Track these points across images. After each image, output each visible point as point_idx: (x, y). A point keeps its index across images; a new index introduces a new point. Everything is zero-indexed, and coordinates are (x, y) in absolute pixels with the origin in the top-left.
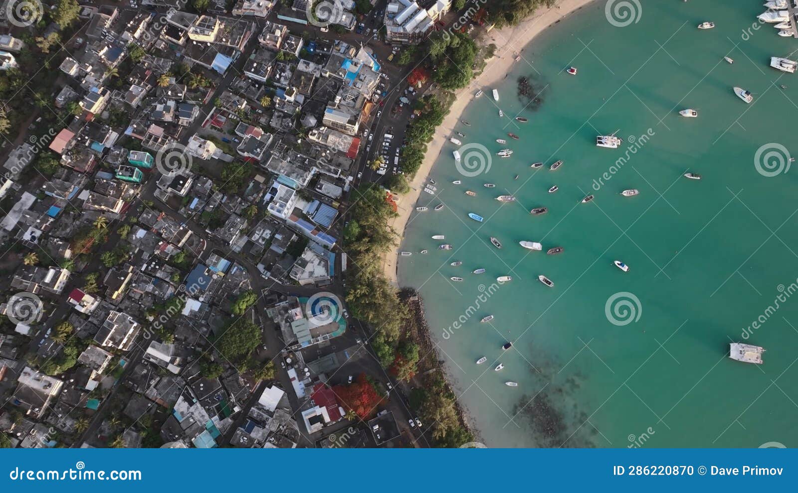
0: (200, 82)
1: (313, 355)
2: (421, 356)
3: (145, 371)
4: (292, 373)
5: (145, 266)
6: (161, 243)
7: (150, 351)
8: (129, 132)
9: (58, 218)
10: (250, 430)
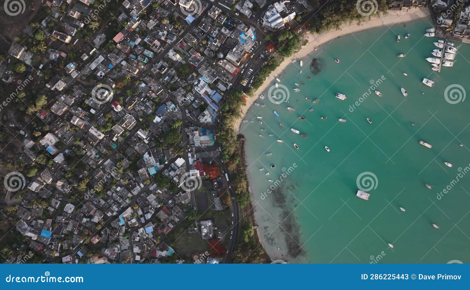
0: (179, 26)
1: (199, 150)
2: (239, 161)
3: (135, 139)
4: (189, 155)
5: (142, 99)
6: (150, 92)
7: (139, 132)
8: (146, 40)
9: (112, 70)
10: (170, 171)
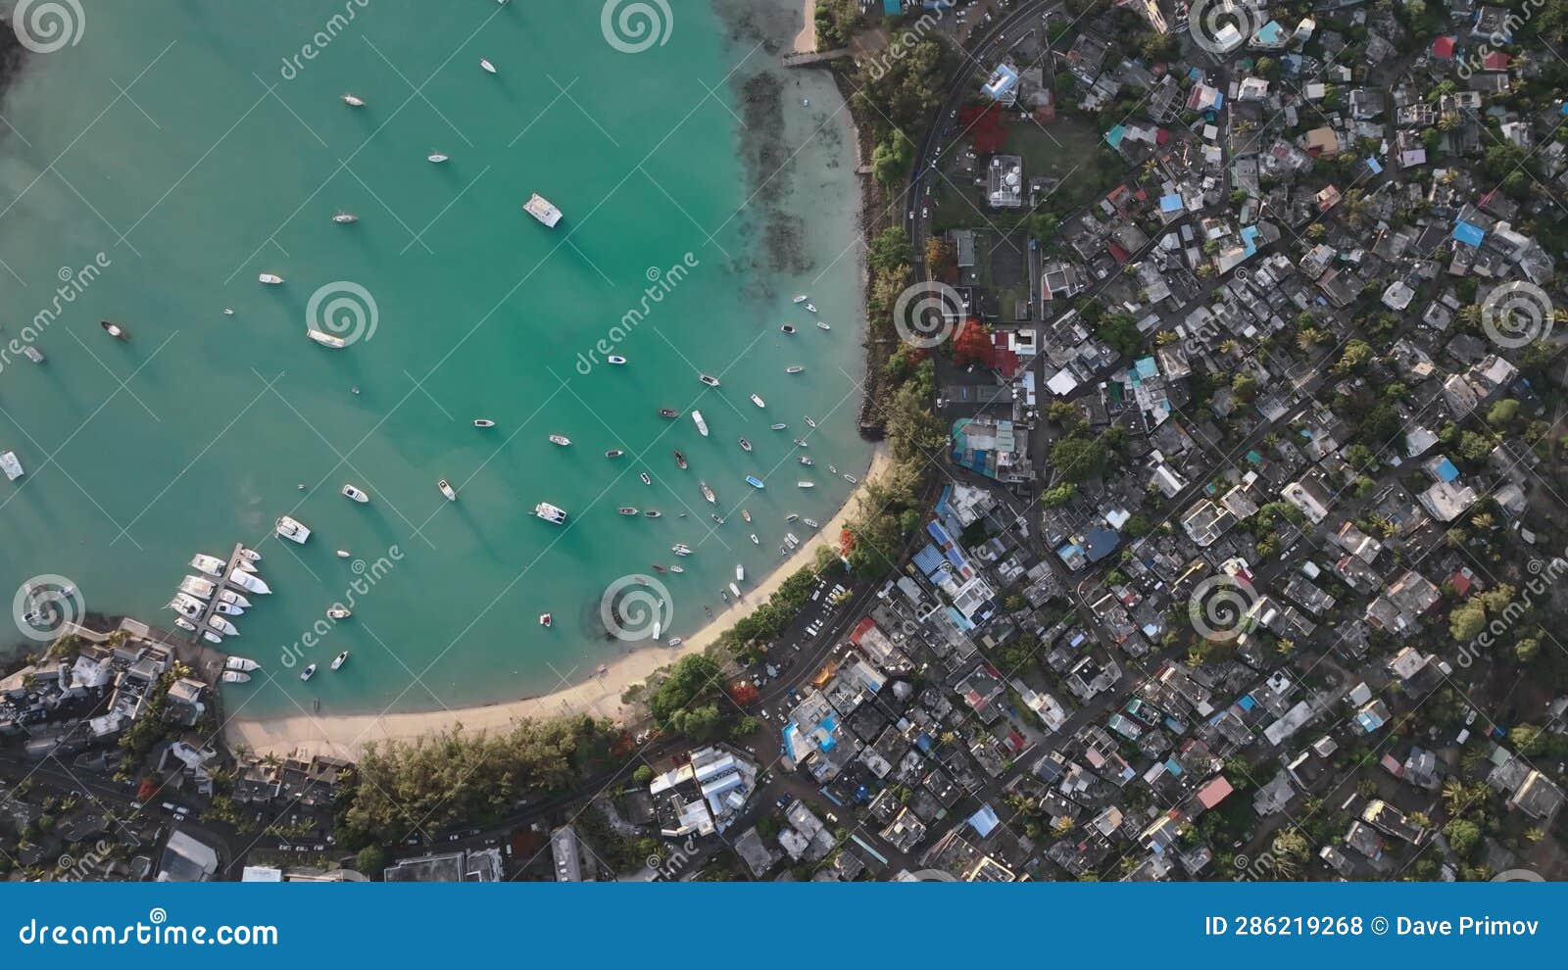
0: (1020, 803)
1: (1002, 409)
2: (886, 361)
3: (1189, 468)
4: (1031, 400)
5: (1157, 587)
6: (1131, 604)
7: (1178, 487)
8: (1129, 773)
9: (1243, 693)
10: (1096, 359)
